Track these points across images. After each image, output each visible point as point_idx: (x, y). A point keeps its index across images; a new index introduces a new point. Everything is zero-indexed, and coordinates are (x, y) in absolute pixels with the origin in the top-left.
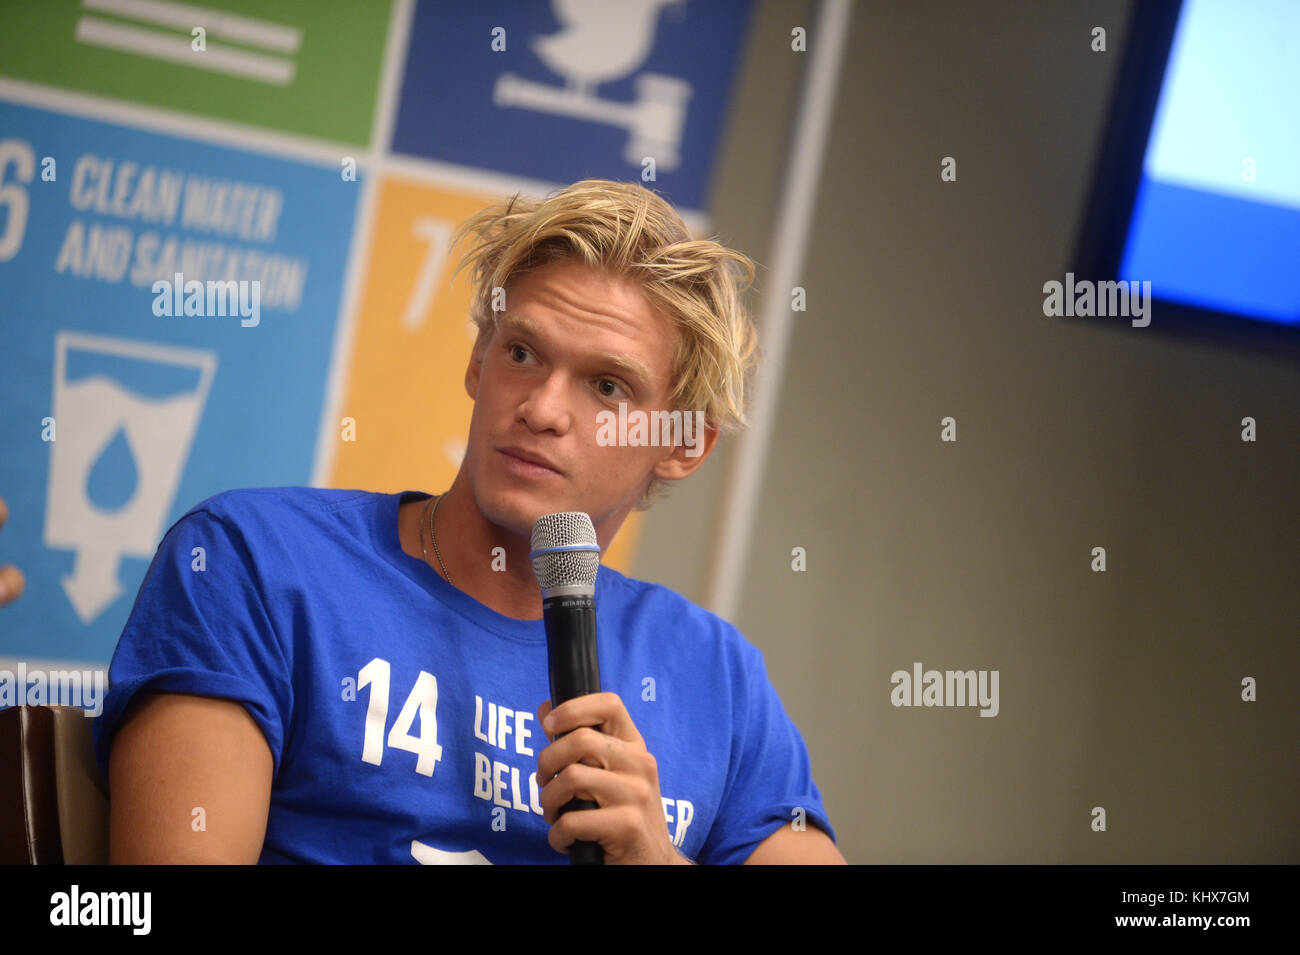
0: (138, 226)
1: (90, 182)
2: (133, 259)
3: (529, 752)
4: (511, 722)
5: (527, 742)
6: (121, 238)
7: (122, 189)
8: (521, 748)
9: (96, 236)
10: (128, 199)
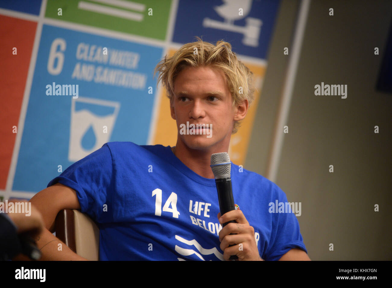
0: (96, 64)
1: (82, 51)
2: (95, 75)
3: (208, 216)
4: (203, 207)
5: (208, 213)
6: (91, 68)
7: (92, 53)
8: (206, 215)
9: (84, 68)
10: (94, 56)
